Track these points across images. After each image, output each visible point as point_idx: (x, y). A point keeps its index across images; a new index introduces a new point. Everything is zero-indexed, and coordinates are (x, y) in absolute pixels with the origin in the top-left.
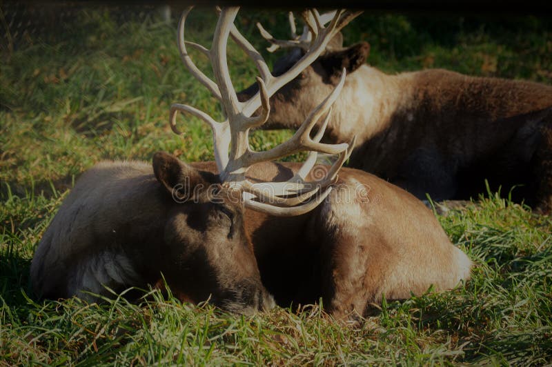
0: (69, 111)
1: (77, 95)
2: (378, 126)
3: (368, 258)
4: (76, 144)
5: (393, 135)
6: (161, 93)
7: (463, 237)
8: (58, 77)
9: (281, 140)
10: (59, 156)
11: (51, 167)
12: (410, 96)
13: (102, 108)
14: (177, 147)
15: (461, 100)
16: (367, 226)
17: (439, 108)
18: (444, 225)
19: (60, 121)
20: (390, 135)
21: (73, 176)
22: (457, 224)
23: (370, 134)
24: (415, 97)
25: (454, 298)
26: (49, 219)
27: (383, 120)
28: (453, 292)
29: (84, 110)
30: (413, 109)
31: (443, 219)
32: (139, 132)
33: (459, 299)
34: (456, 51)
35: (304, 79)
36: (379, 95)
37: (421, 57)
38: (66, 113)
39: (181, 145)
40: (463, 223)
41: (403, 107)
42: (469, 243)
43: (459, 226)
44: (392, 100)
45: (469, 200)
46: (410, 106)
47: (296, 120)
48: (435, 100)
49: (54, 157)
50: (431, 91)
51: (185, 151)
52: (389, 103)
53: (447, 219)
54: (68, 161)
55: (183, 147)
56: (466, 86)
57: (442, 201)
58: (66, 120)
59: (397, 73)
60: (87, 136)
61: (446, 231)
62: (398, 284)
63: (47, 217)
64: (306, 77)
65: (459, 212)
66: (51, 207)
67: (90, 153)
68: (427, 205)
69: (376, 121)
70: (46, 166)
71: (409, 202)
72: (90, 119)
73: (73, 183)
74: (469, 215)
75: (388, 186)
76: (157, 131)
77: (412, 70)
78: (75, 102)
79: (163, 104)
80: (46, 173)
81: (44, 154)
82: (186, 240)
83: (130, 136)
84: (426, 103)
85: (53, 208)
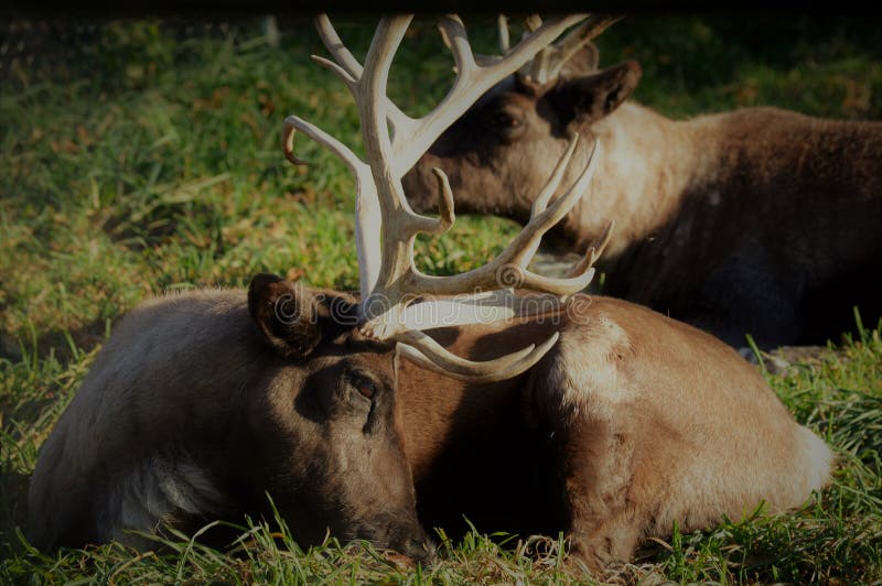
0: (97, 204)
1: (111, 174)
2: (655, 214)
3: (634, 454)
4: (111, 263)
5: (684, 232)
6: (262, 167)
7: (815, 412)
8: (75, 142)
9: (481, 246)
10: (82, 285)
11: (67, 305)
12: (714, 159)
13: (156, 197)
14: (294, 264)
15: (806, 165)
16: (628, 401)
17: (766, 180)
18: (781, 392)
19: (81, 222)
20: (679, 231)
21: (109, 322)
22: (804, 391)
23: (639, 230)
24: (723, 161)
25: (803, 524)
26: (65, 400)
27: (665, 202)
28: (800, 512)
29: (124, 200)
30: (719, 182)
31: (779, 380)
32: (224, 238)
33: (811, 527)
34: (795, 75)
35: (517, 127)
36: (657, 157)
37: (733, 87)
38: (93, 207)
39: (301, 260)
40: (815, 387)
41: (701, 181)
42: (827, 424)
43: (808, 393)
44: (682, 166)
45: (826, 345)
46: (714, 177)
47: (498, 200)
48: (758, 166)
49: (72, 288)
50: (752, 148)
51: (308, 269)
52: (674, 172)
53: (786, 381)
54: (98, 292)
55: (305, 263)
56: (815, 139)
57: (776, 348)
58: (93, 219)
59: (689, 117)
60: (131, 247)
61: (785, 402)
62: (698, 497)
63: (62, 397)
64: (520, 123)
65: (808, 367)
66: (69, 378)
67: (138, 278)
68: (748, 358)
69: (652, 206)
70: (59, 302)
71: (710, 350)
72: (136, 217)
73: (108, 334)
74: (825, 373)
75: (671, 325)
76: (256, 236)
77: (717, 111)
78: (108, 185)
79: (266, 186)
80: (58, 317)
81: (54, 281)
82: (295, 435)
83: (208, 246)
84: (743, 173)
85: (71, 381)
